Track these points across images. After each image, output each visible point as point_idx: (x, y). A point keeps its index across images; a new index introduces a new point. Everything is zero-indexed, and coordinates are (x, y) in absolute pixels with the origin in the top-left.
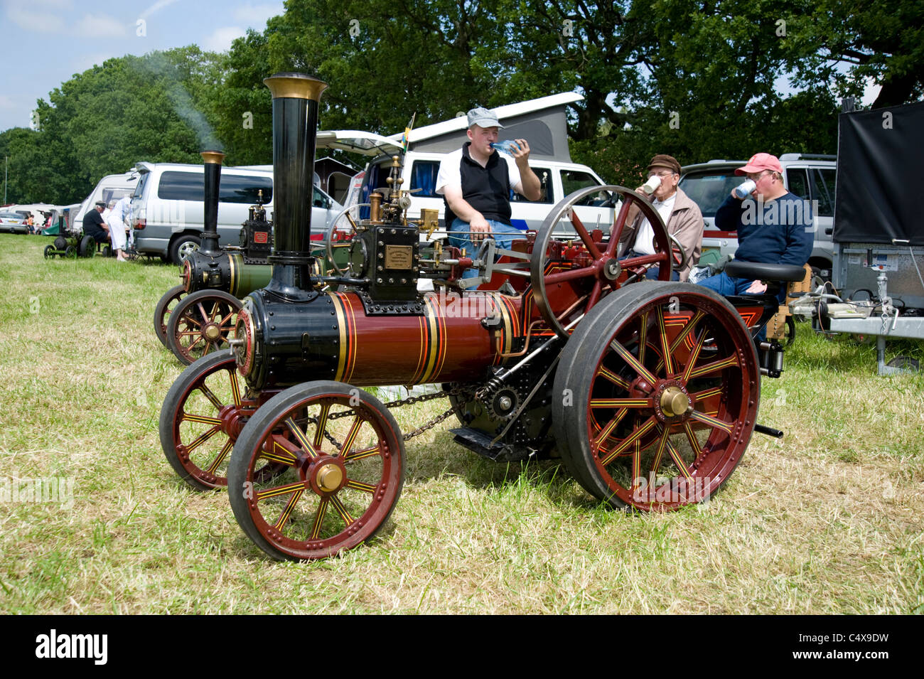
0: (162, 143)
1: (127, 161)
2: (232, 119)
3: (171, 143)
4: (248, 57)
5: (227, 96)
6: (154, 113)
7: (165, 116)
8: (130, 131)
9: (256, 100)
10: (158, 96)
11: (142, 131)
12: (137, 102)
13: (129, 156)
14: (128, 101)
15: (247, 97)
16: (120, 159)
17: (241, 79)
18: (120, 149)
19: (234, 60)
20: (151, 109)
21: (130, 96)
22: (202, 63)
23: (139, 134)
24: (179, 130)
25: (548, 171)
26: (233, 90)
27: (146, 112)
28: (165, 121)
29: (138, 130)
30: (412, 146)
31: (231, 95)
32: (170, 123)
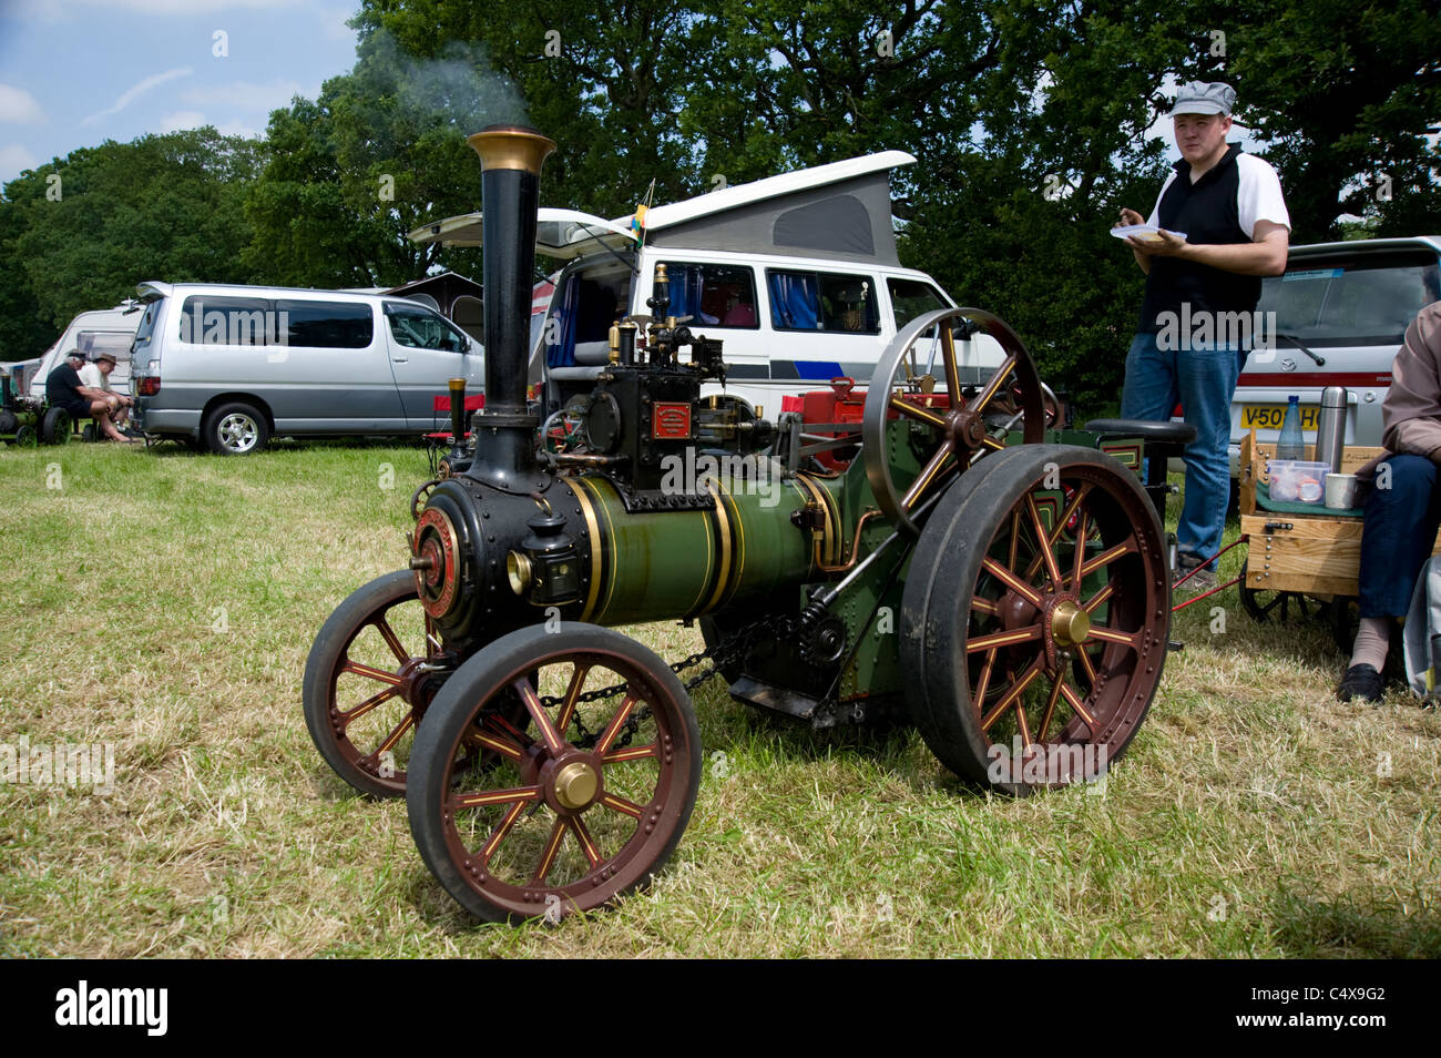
0: (164, 267)
1: (112, 294)
2: (274, 227)
3: (177, 267)
4: (295, 136)
5: (266, 195)
6: (152, 223)
7: (168, 228)
8: (114, 251)
9: (310, 200)
10: (155, 200)
11: (134, 250)
12: (123, 209)
13: (114, 287)
14: (109, 207)
15: (296, 195)
16: (102, 290)
17: (286, 168)
18: (100, 276)
19: (275, 141)
20: (146, 218)
21: (112, 199)
22: (222, 153)
23: (129, 254)
24: (190, 247)
25: (869, 279)
26: (274, 185)
27: (140, 222)
28: (168, 237)
29: (126, 249)
30: (651, 237)
31: (272, 192)
32: (176, 238)
